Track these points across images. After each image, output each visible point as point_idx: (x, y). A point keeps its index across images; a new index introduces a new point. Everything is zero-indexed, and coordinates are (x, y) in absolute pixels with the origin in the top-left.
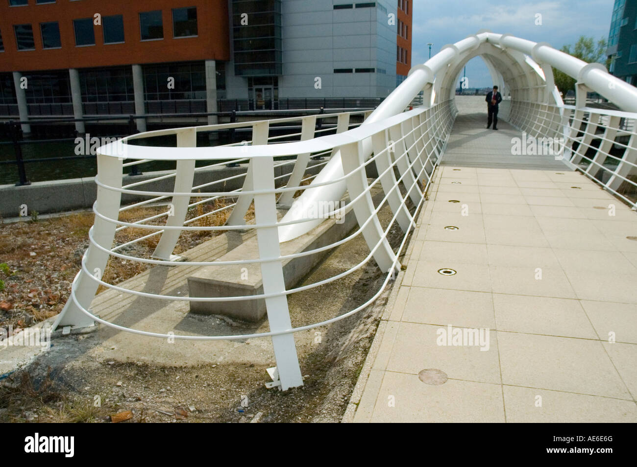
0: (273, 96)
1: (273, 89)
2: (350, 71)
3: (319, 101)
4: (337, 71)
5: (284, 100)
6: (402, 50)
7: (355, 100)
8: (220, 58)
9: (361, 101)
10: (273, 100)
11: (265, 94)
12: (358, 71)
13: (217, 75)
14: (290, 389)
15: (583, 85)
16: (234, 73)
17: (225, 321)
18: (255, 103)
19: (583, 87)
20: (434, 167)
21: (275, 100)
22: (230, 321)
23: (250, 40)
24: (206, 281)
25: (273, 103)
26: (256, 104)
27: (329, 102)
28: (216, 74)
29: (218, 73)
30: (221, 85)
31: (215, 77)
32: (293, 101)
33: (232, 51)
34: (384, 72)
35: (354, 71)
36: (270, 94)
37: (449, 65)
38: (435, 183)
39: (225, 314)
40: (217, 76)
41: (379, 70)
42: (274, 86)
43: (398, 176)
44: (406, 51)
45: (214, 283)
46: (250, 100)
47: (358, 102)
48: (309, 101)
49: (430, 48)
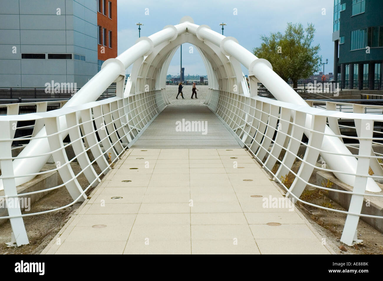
2: (42, 56)
3: (3, 91)
6: (105, 30)
12: (51, 56)
14: (22, 246)
15: (254, 76)
19: (253, 79)
20: (124, 149)
27: (16, 93)
34: (83, 58)
35: (47, 56)
37: (145, 57)
38: (123, 159)
41: (77, 57)
43: (91, 159)
44: (111, 33)
49: (140, 29)
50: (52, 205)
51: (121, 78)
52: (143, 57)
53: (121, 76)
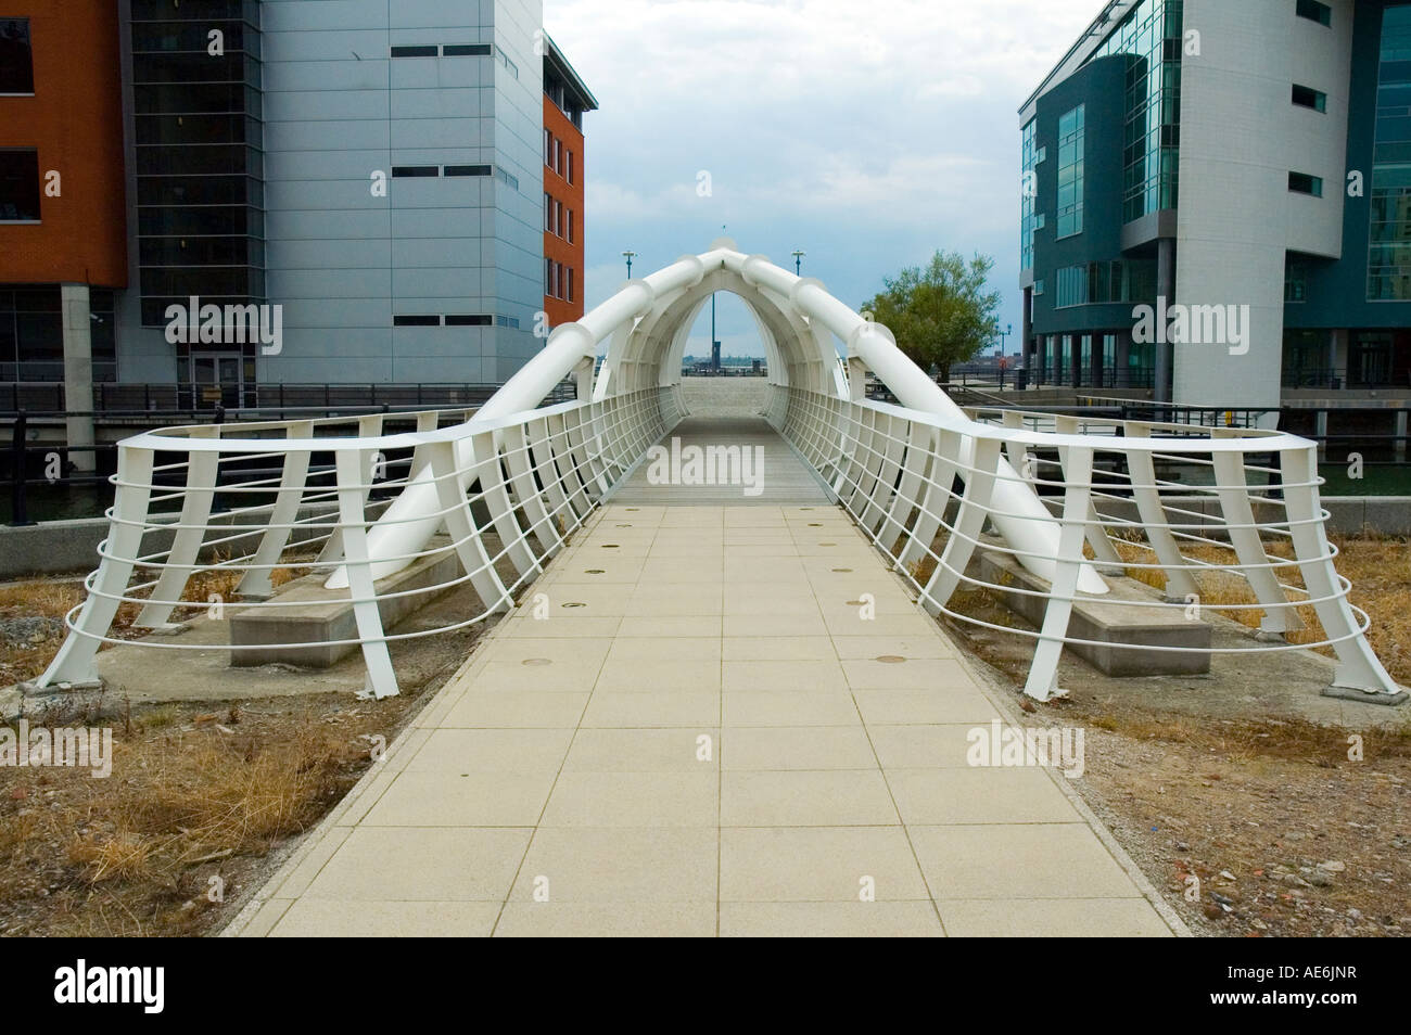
0: (241, 379)
1: (241, 362)
2: (433, 321)
3: (358, 390)
4: (401, 321)
5: (272, 390)
6: (560, 266)
7: (448, 390)
8: (101, 279)
9: (458, 390)
10: (241, 388)
11: (222, 372)
12: (451, 320)
13: (94, 325)
14: (386, 697)
15: (858, 358)
16: (139, 320)
17: (285, 669)
18: (194, 395)
19: (856, 363)
20: (592, 507)
21: (247, 388)
22: (294, 668)
23: (181, 239)
24: (259, 619)
25: (241, 395)
26: (199, 397)
27: (383, 395)
28: (92, 319)
29: (96, 317)
30: (103, 347)
31: (88, 326)
32: (293, 390)
33: (135, 266)
34: (515, 323)
35: (442, 320)
36: (235, 373)
37: (637, 320)
38: (589, 527)
39: (283, 661)
40: (92, 325)
41: (503, 320)
42: (244, 354)
43: (524, 526)
44: (571, 271)
45: (270, 620)
46: (180, 388)
47: (453, 395)
48: (334, 390)
49: (629, 263)
50: (445, 618)
51: (587, 362)
52: (632, 319)
53: (586, 357)
